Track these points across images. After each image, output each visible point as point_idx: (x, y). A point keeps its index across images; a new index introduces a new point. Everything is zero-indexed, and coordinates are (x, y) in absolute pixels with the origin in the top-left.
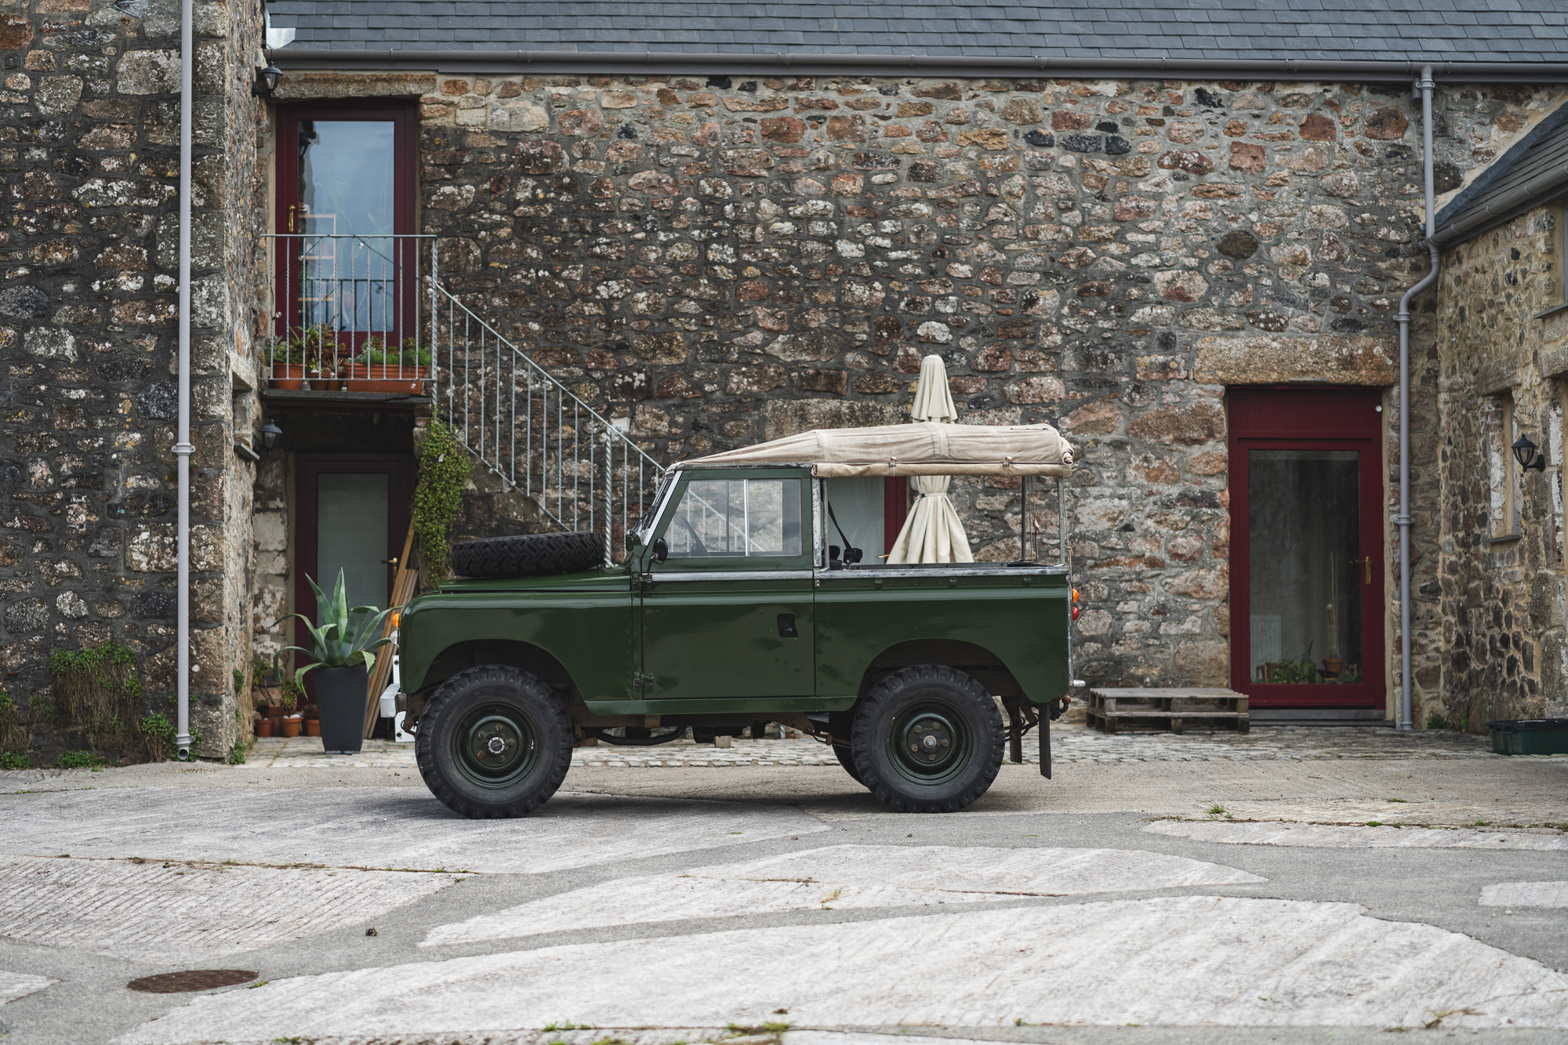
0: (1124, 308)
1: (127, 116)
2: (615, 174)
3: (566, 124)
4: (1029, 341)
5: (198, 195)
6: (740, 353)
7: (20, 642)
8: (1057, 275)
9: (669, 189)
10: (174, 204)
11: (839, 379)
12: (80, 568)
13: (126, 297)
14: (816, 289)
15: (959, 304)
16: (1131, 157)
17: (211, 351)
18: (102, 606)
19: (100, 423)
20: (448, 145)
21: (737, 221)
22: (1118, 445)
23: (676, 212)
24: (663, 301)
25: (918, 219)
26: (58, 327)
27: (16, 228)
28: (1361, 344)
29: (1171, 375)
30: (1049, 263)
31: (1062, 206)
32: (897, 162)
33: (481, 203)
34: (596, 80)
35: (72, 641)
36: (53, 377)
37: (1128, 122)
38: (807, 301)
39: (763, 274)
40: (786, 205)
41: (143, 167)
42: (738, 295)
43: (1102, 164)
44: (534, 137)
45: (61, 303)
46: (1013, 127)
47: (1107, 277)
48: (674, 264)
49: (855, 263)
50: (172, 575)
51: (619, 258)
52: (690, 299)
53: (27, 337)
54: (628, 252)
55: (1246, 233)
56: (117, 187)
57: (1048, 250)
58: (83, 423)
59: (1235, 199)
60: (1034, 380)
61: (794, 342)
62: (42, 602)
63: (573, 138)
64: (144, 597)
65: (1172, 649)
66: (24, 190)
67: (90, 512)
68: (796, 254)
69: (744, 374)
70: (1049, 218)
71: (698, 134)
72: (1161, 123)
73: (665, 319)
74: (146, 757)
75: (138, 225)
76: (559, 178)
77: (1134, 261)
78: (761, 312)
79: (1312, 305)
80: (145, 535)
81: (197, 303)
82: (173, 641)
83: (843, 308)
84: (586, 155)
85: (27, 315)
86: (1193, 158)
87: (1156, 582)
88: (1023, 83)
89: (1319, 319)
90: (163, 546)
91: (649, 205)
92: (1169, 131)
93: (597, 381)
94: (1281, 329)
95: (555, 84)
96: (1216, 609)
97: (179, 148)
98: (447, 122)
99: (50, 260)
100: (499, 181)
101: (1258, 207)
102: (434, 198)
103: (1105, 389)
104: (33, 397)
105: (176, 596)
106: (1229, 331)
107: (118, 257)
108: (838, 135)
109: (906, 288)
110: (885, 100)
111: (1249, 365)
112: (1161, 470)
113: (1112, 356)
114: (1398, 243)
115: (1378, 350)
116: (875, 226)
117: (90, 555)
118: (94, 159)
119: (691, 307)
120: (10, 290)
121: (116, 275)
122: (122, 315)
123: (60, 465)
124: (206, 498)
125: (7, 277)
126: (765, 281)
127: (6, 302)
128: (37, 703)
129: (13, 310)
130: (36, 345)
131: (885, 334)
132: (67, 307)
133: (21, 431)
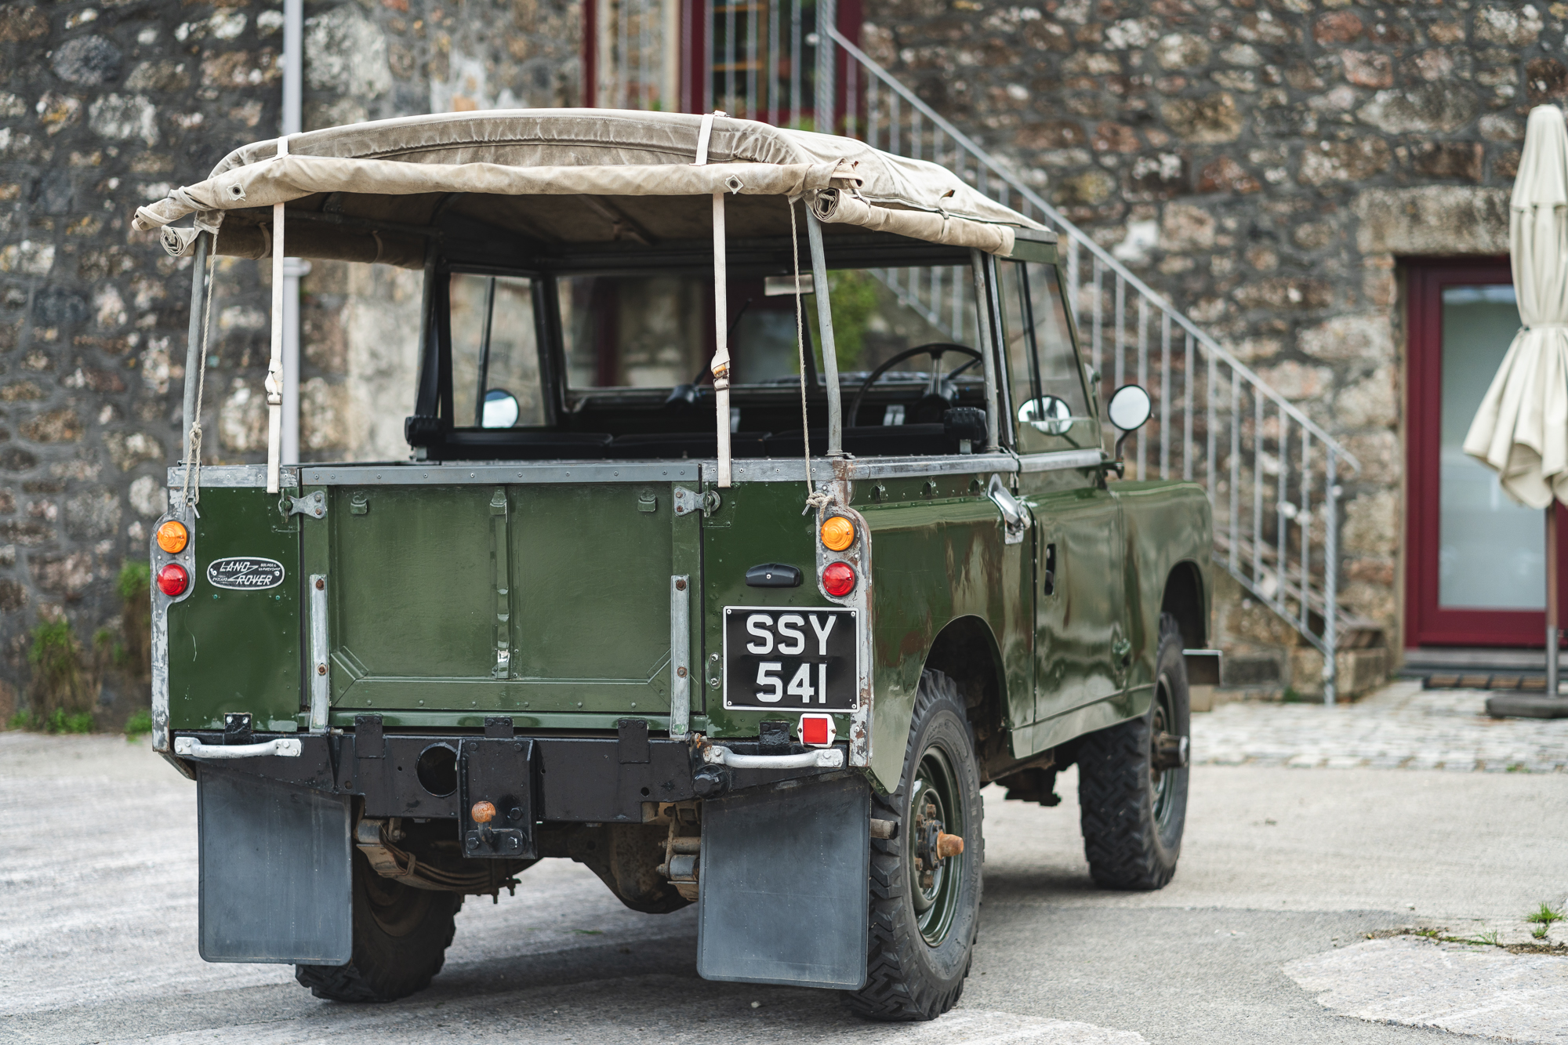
6: (1322, 122)
7: (83, 550)
11: (1469, 156)
12: (162, 444)
13: (221, 47)
14: (1433, 21)
24: (1205, 48)
26: (132, 94)
36: (126, 169)
38: (1420, 40)
42: (1315, 34)
45: (137, 60)
52: (1243, 41)
53: (94, 110)
61: (1401, 104)
62: (112, 492)
67: (173, 362)
69: (1326, 154)
73: (1206, 75)
78: (1350, 59)
80: (241, 395)
81: (312, 52)
83: (1476, 47)
85: (93, 78)
93: (1110, 171)
104: (101, 198)
117: (174, 426)
119: (1245, 55)
120: (74, 43)
121: (208, 16)
122: (216, 73)
123: (134, 295)
124: (323, 340)
125: (69, 24)
126: (1358, 13)
127: (67, 61)
128: (104, 639)
129: (77, 71)
130: (105, 122)
131: (1542, 86)
132: (144, 65)
133: (86, 246)
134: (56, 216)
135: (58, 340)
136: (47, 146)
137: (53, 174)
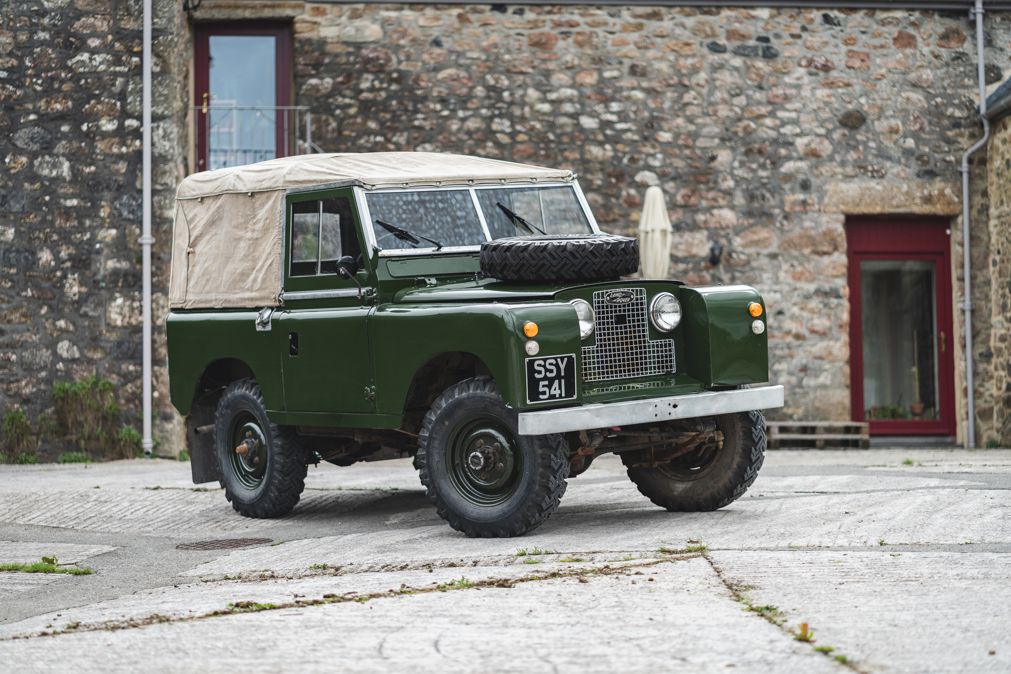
0: (776, 162)
1: (105, 9)
2: (428, 71)
3: (395, 36)
4: (711, 185)
5: (156, 64)
7: (31, 376)
8: (730, 140)
9: (465, 81)
10: (138, 71)
12: (74, 324)
13: (105, 135)
14: (565, 150)
15: (664, 160)
16: (779, 60)
17: (165, 173)
18: (89, 351)
19: (88, 223)
20: (313, 51)
21: (512, 103)
22: (773, 256)
23: (469, 97)
25: (635, 102)
26: (58, 156)
27: (28, 87)
28: (937, 186)
29: (808, 208)
30: (725, 132)
31: (733, 92)
32: (621, 63)
33: (336, 90)
34: (414, 7)
35: (68, 375)
36: (54, 191)
37: (777, 36)
38: (560, 158)
39: (530, 140)
40: (545, 92)
41: (117, 45)
42: (513, 154)
43: (760, 64)
44: (372, 46)
45: (60, 139)
46: (699, 39)
47: (764, 141)
48: (469, 133)
49: (592, 131)
50: (138, 329)
51: (431, 129)
53: (36, 163)
54: (438, 124)
55: (858, 111)
56: (98, 58)
57: (724, 123)
58: (76, 223)
59: (850, 89)
60: (715, 212)
62: (47, 348)
63: (399, 47)
64: (119, 344)
65: (811, 395)
66: (34, 60)
67: (81, 284)
68: (552, 126)
70: (724, 101)
71: (485, 44)
72: (799, 37)
74: (121, 456)
75: (113, 85)
76: (390, 73)
77: (782, 130)
79: (903, 160)
80: (120, 301)
81: (156, 139)
82: (139, 375)
83: (584, 162)
84: (408, 58)
85: (36, 147)
86: (820, 61)
87: (800, 350)
88: (706, 9)
89: (907, 170)
90: (132, 309)
91: (452, 93)
92: (804, 43)
94: (882, 177)
95: (387, 9)
96: (841, 368)
97: (142, 32)
98: (313, 35)
99: (52, 109)
100: (349, 77)
101: (866, 94)
102: (304, 87)
103: (764, 219)
104: (40, 205)
105: (141, 344)
106: (848, 178)
107: (100, 107)
108: (580, 45)
109: (627, 149)
110: (611, 20)
111: (861, 200)
112: (802, 273)
113: (768, 195)
114: (960, 118)
115: (948, 191)
116: (607, 107)
117: (81, 316)
118: (83, 39)
120: (24, 130)
121: (98, 120)
122: (103, 147)
123: (59, 252)
124: (162, 275)
125: (22, 121)
126: (531, 145)
127: (21, 138)
128: (44, 419)
129: (26, 144)
130: (43, 169)
131: (613, 180)
132: (64, 142)
133: (31, 228)
134: (15, 213)
135: (17, 274)
136: (10, 180)
137: (14, 193)
